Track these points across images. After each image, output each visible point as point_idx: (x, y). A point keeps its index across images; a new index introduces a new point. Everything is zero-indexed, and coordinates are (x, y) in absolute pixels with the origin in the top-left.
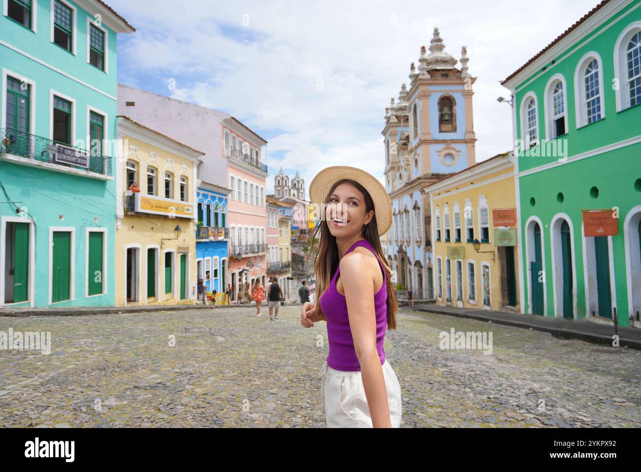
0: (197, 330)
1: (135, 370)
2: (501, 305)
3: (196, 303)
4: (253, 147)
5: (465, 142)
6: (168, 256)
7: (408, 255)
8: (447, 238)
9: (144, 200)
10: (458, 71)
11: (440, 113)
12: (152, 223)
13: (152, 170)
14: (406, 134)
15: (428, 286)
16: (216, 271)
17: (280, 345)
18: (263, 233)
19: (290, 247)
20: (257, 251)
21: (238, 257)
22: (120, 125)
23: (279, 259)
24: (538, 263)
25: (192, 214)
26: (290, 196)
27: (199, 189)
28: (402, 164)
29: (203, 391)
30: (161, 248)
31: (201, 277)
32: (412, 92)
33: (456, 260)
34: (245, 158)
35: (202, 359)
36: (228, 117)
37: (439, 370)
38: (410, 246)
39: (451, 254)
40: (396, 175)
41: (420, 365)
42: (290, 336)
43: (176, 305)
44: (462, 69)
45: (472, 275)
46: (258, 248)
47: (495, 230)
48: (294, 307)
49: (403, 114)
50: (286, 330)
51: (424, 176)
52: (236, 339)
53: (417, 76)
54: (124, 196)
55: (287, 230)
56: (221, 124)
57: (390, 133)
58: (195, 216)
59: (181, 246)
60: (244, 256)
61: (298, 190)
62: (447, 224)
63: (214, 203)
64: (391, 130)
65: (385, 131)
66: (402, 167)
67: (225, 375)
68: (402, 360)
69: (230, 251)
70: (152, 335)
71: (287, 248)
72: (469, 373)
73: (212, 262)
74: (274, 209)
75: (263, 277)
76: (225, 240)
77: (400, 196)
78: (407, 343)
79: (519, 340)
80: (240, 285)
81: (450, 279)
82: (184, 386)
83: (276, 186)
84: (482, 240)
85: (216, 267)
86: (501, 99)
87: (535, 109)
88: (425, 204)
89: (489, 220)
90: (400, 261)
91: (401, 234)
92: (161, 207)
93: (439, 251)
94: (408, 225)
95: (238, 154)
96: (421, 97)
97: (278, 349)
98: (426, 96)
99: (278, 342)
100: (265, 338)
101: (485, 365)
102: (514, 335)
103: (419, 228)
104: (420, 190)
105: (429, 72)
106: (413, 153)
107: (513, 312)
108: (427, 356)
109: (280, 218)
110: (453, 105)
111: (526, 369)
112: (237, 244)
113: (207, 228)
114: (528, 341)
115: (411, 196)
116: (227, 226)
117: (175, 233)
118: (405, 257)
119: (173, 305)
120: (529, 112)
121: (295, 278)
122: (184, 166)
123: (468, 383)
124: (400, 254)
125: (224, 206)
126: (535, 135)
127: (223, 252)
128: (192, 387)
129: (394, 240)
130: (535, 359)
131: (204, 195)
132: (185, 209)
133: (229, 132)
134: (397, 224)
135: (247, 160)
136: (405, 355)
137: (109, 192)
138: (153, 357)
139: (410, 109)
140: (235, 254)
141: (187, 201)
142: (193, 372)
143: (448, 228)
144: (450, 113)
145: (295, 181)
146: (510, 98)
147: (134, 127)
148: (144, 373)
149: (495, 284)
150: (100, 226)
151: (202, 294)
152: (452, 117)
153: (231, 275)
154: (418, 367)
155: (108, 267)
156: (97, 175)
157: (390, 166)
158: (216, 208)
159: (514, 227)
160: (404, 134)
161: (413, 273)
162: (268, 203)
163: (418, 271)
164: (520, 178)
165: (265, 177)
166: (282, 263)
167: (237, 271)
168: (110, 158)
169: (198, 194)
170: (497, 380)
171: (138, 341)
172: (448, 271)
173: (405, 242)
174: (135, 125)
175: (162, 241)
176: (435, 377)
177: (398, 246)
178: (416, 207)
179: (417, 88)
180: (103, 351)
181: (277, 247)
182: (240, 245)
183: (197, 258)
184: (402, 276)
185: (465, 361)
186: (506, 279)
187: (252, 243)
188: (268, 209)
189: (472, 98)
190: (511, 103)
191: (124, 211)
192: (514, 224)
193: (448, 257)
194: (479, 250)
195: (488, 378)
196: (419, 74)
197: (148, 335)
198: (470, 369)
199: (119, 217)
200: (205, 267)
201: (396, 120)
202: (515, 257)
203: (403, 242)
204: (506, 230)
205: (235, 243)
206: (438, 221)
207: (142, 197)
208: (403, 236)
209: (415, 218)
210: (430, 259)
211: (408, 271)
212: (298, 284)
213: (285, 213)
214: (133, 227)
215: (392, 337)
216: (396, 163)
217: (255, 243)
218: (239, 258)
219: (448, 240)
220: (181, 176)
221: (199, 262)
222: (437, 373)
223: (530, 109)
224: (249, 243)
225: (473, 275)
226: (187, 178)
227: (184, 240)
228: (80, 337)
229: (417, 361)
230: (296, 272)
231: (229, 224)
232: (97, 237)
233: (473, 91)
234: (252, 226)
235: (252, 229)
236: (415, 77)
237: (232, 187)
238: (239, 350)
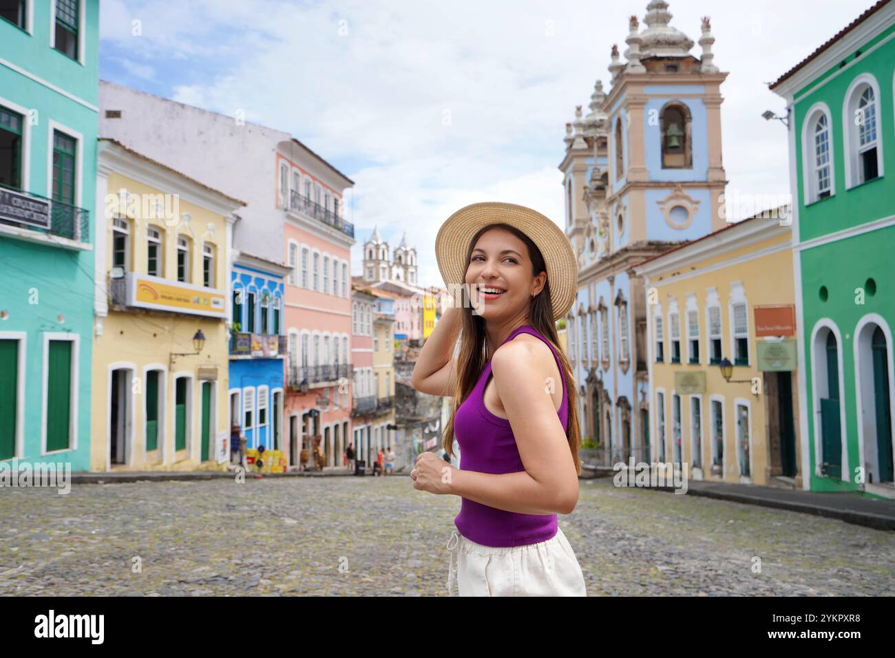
0: (246, 508)
1: (170, 560)
2: (769, 474)
3: (228, 468)
4: (329, 191)
5: (708, 185)
6: (182, 384)
7: (606, 387)
8: (674, 357)
9: (143, 285)
10: (696, 61)
11: (663, 135)
12: (155, 325)
13: (156, 231)
14: (603, 170)
15: (640, 443)
16: (262, 412)
17: (391, 532)
18: (345, 345)
19: (392, 371)
20: (334, 376)
21: (302, 387)
22: (104, 154)
23: (372, 393)
24: (833, 400)
25: (223, 311)
26: (390, 278)
27: (236, 265)
28: (595, 223)
29: (290, 587)
30: (170, 369)
31: (237, 422)
32: (613, 97)
33: (691, 396)
34: (315, 211)
35: (271, 548)
36: (287, 139)
37: (656, 568)
38: (609, 371)
39: (683, 385)
40: (584, 243)
41: (626, 562)
42: (406, 519)
43: (193, 471)
44: (703, 57)
45: (719, 423)
46: (337, 373)
47: (758, 343)
48: (400, 477)
49: (598, 135)
50: (396, 510)
51: (634, 245)
52: (315, 521)
53: (622, 68)
54: (108, 278)
55: (388, 340)
56: (273, 150)
57: (574, 168)
58: (228, 314)
59: (203, 367)
60: (312, 386)
61: (406, 267)
62: (675, 331)
63: (261, 290)
64: (575, 162)
65: (564, 166)
66: (595, 229)
67: (315, 569)
68: (597, 555)
69: (287, 376)
70: (177, 514)
71: (388, 373)
72: (706, 573)
73: (257, 396)
74: (366, 301)
75: (345, 424)
76: (279, 357)
77: (592, 281)
78: (604, 532)
79: (797, 531)
80: (304, 438)
81: (679, 430)
82: (258, 581)
83: (365, 261)
84: (736, 361)
85: (264, 404)
86: (768, 115)
87: (827, 132)
88: (635, 295)
89: (748, 326)
90: (591, 398)
91: (593, 349)
92: (170, 298)
93: (661, 379)
94: (606, 332)
95: (302, 204)
96: (628, 105)
97: (390, 537)
98: (639, 104)
99: (388, 527)
100: (363, 520)
101: (733, 564)
102: (789, 524)
103: (625, 338)
104: (627, 270)
105: (643, 61)
106: (615, 205)
107: (791, 488)
108: (639, 550)
109: (375, 318)
110: (686, 120)
111: (801, 570)
112: (299, 364)
113: (249, 335)
114: (811, 533)
115: (612, 281)
116: (282, 333)
117: (194, 343)
118: (599, 390)
119: (188, 472)
120: (818, 138)
121: (400, 428)
122: (210, 225)
123: (703, 585)
124: (591, 385)
125: (278, 295)
126: (828, 177)
127: (276, 378)
128: (269, 581)
129: (581, 359)
130: (818, 557)
131: (243, 276)
132: (212, 302)
133: (288, 165)
134: (585, 331)
135: (318, 214)
136: (602, 548)
137: (84, 272)
138: (189, 543)
139: (610, 126)
140: (296, 383)
141: (215, 287)
142: (264, 564)
143: (676, 339)
144: (681, 133)
145: (399, 252)
146: (785, 113)
147: (127, 158)
148: (186, 565)
149: (759, 437)
150: (69, 331)
151: (238, 453)
152: (684, 141)
153: (289, 421)
154: (624, 565)
155: (80, 402)
156: (63, 241)
157: (573, 227)
158: (264, 301)
159: (791, 338)
160: (599, 170)
161: (613, 419)
162: (354, 292)
163: (622, 414)
164: (801, 251)
165: (350, 245)
166: (378, 400)
167: (299, 413)
168: (87, 211)
169: (234, 275)
170: (750, 582)
171: (154, 521)
172: (677, 416)
173: (600, 364)
174: (129, 154)
175: (171, 359)
176: (650, 578)
177: (588, 371)
178: (619, 301)
179: (623, 90)
180: (106, 534)
181: (369, 371)
182: (305, 366)
183: (230, 388)
184: (594, 423)
185: (700, 558)
186: (778, 429)
187: (326, 364)
188: (355, 303)
189: (719, 108)
190: (786, 121)
191: (108, 304)
192: (792, 332)
193: (676, 389)
194: (730, 377)
195: (735, 579)
196: (626, 65)
197: (169, 514)
198: (709, 568)
199: (100, 315)
200: (244, 405)
201: (585, 146)
202: (794, 391)
203: (595, 363)
204: (777, 344)
205: (295, 362)
206: (659, 326)
207: (138, 280)
208: (596, 352)
209: (618, 321)
210: (644, 394)
211: (605, 416)
212: (407, 439)
213: (382, 308)
214: (122, 333)
215: (578, 523)
216: (585, 222)
217: (332, 362)
218: (304, 389)
219: (676, 360)
220: (206, 242)
221: (233, 396)
222: (655, 572)
223: (820, 133)
224: (321, 363)
225: (721, 423)
226: (215, 246)
227: (209, 357)
228: (59, 515)
229: (622, 556)
230: (402, 416)
231: (287, 330)
232: (61, 350)
233: (722, 97)
234: (326, 333)
235: (326, 338)
236: (619, 70)
237: (292, 263)
238: (327, 537)
